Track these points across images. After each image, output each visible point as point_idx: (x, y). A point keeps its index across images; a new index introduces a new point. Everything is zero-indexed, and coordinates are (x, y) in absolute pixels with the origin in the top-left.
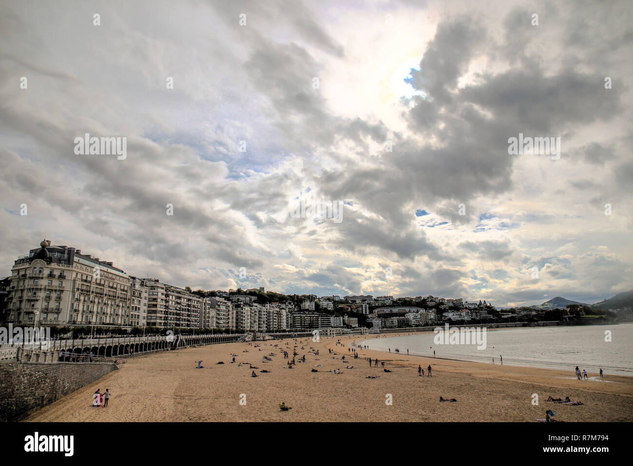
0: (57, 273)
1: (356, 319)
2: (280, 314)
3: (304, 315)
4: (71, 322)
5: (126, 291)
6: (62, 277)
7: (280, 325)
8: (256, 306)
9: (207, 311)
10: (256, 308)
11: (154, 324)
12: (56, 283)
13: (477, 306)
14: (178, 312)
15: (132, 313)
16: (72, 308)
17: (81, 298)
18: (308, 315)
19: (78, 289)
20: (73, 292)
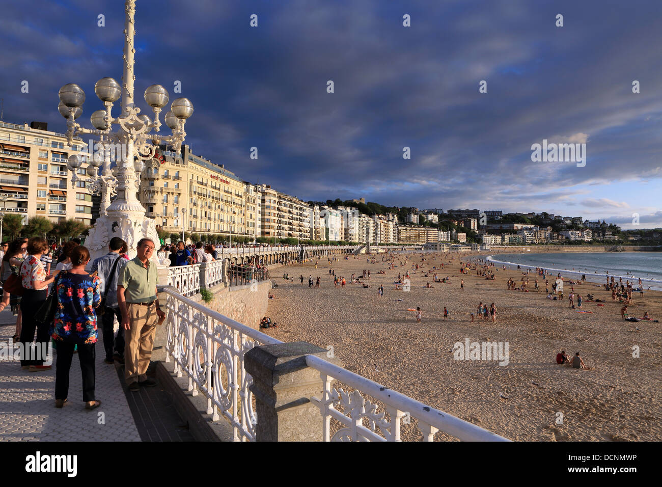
0: (172, 174)
1: (465, 234)
2: (388, 226)
3: (410, 228)
4: (191, 229)
5: (241, 197)
6: (177, 178)
7: (387, 238)
8: (364, 217)
9: (318, 221)
10: (364, 219)
11: (268, 233)
12: (172, 184)
13: (599, 226)
14: (291, 221)
15: (247, 220)
16: (191, 214)
17: (198, 203)
18: (414, 229)
19: (195, 192)
20: (191, 195)
